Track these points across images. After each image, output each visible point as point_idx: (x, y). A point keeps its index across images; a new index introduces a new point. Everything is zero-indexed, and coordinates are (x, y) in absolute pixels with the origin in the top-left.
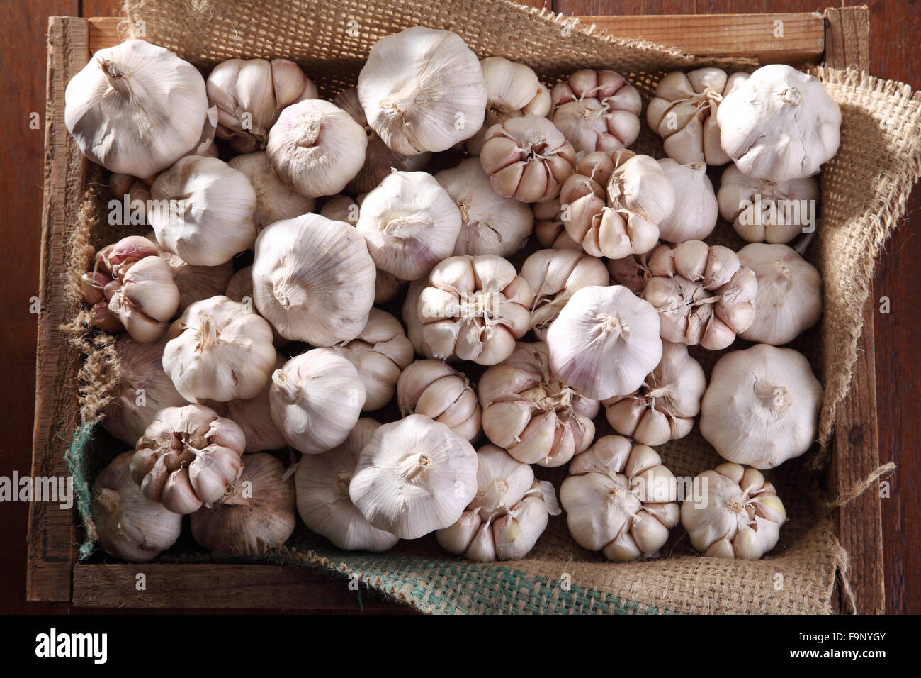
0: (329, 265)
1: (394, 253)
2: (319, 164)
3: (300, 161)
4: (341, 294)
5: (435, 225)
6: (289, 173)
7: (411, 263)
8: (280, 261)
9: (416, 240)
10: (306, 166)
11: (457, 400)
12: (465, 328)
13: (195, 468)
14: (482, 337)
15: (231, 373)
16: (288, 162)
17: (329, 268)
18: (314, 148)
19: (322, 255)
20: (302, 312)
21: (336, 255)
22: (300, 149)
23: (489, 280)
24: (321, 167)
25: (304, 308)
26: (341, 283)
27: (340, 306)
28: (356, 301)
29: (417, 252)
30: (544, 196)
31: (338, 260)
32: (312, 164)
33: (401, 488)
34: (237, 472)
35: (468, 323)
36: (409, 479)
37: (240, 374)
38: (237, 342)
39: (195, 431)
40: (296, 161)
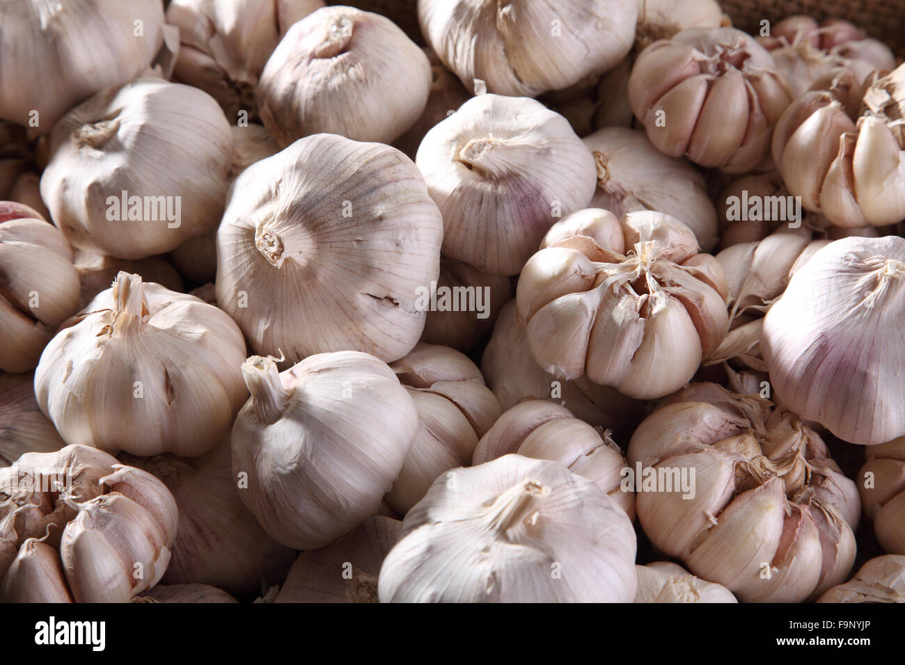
0: (361, 190)
1: (478, 199)
2: (349, 80)
3: (318, 77)
4: (380, 242)
5: (553, 152)
6: (296, 102)
7: (508, 218)
8: (270, 192)
9: (517, 175)
10: (325, 85)
11: (591, 452)
12: (610, 297)
13: (73, 532)
14: (644, 311)
15: (162, 377)
16: (294, 84)
17: (360, 196)
18: (341, 57)
19: (348, 173)
20: (304, 285)
21: (373, 174)
22: (316, 63)
23: (652, 228)
24: (352, 86)
25: (309, 273)
26: (381, 218)
27: (376, 263)
28: (406, 258)
29: (520, 195)
30: (743, 143)
31: (377, 183)
32: (336, 81)
33: (486, 550)
34: (156, 556)
35: (616, 290)
36: (503, 533)
37: (180, 379)
38: (180, 329)
39: (82, 473)
40: (308, 79)
